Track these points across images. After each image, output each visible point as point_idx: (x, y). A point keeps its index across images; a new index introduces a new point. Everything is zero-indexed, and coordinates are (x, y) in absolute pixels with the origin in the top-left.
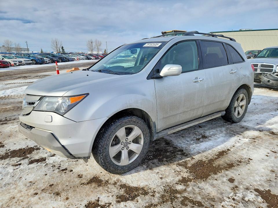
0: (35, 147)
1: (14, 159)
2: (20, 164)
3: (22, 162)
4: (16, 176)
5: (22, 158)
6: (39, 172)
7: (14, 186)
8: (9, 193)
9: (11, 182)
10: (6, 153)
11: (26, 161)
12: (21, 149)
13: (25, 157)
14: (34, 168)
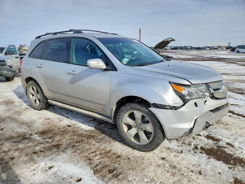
0: (203, 152)
1: (230, 152)
2: (228, 144)
3: (225, 145)
4: (234, 138)
5: (222, 149)
6: (218, 131)
7: (238, 133)
8: (242, 132)
9: (239, 136)
10: (235, 164)
11: (221, 144)
12: (217, 160)
13: (220, 148)
14: (219, 135)
